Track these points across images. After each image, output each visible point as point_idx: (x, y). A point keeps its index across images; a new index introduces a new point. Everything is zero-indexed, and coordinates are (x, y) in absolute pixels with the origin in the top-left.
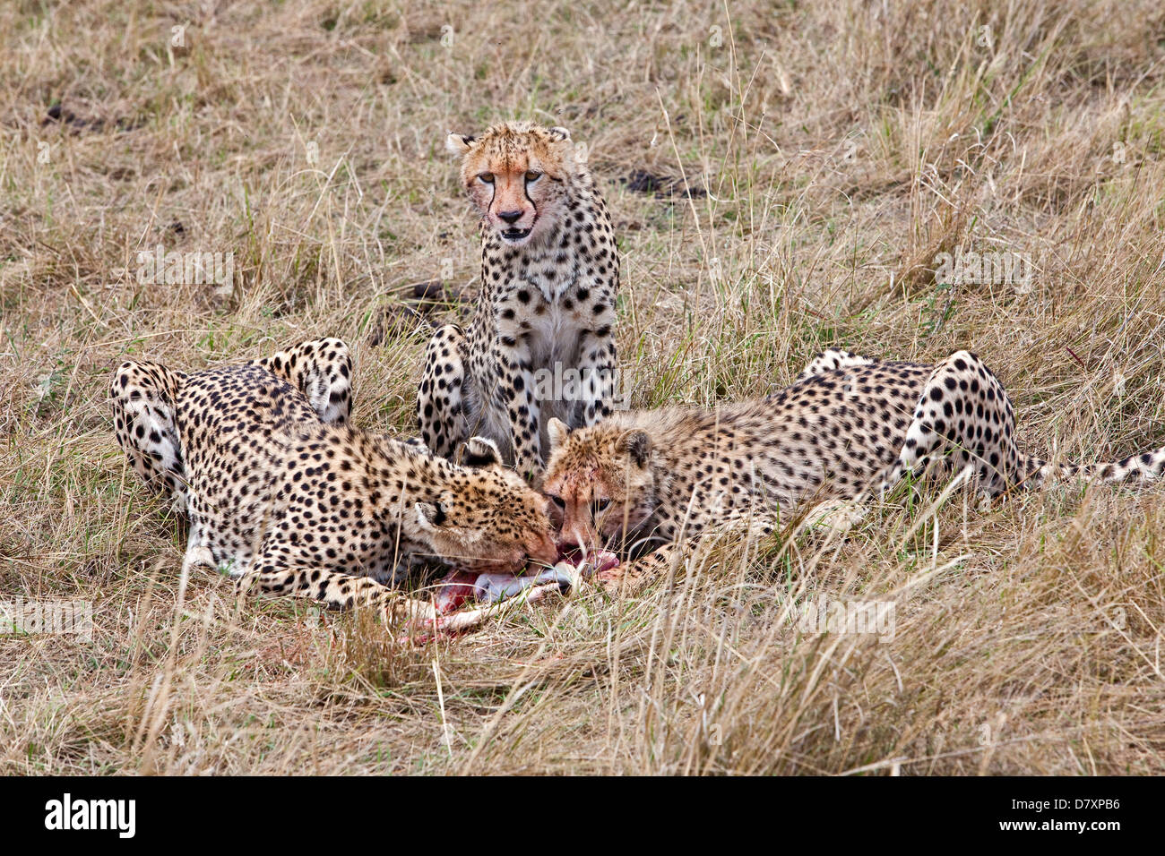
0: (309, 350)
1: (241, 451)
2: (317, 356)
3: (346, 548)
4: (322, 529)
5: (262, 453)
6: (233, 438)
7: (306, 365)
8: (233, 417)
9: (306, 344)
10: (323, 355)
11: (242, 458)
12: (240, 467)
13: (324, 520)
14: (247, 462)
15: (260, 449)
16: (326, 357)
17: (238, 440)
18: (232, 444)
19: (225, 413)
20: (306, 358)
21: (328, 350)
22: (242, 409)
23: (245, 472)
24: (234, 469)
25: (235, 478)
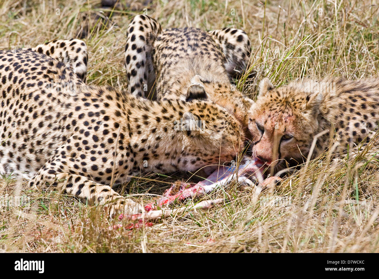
0: (63, 45)
1: (40, 99)
2: (69, 49)
3: (108, 165)
4: (93, 152)
5: (56, 101)
6: (35, 90)
7: (61, 53)
8: (34, 78)
9: (61, 41)
10: (73, 49)
11: (41, 104)
12: (39, 110)
13: (95, 146)
14: (45, 107)
15: (54, 99)
16: (75, 50)
17: (39, 92)
18: (35, 95)
19: (27, 75)
20: (61, 50)
21: (76, 46)
22: (40, 73)
23: (43, 113)
24: (34, 111)
25: (35, 116)
